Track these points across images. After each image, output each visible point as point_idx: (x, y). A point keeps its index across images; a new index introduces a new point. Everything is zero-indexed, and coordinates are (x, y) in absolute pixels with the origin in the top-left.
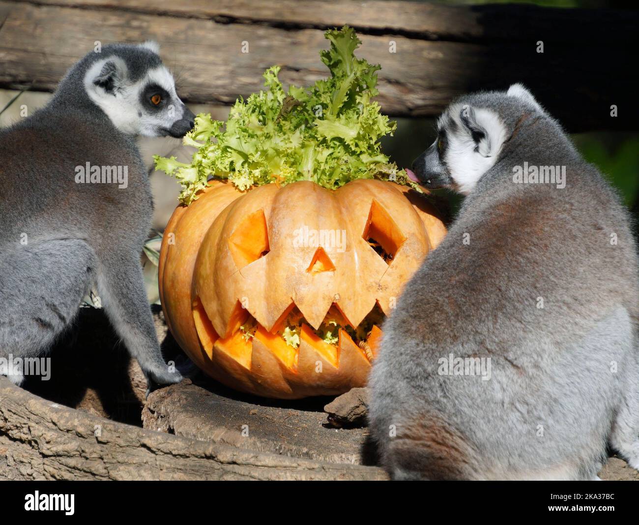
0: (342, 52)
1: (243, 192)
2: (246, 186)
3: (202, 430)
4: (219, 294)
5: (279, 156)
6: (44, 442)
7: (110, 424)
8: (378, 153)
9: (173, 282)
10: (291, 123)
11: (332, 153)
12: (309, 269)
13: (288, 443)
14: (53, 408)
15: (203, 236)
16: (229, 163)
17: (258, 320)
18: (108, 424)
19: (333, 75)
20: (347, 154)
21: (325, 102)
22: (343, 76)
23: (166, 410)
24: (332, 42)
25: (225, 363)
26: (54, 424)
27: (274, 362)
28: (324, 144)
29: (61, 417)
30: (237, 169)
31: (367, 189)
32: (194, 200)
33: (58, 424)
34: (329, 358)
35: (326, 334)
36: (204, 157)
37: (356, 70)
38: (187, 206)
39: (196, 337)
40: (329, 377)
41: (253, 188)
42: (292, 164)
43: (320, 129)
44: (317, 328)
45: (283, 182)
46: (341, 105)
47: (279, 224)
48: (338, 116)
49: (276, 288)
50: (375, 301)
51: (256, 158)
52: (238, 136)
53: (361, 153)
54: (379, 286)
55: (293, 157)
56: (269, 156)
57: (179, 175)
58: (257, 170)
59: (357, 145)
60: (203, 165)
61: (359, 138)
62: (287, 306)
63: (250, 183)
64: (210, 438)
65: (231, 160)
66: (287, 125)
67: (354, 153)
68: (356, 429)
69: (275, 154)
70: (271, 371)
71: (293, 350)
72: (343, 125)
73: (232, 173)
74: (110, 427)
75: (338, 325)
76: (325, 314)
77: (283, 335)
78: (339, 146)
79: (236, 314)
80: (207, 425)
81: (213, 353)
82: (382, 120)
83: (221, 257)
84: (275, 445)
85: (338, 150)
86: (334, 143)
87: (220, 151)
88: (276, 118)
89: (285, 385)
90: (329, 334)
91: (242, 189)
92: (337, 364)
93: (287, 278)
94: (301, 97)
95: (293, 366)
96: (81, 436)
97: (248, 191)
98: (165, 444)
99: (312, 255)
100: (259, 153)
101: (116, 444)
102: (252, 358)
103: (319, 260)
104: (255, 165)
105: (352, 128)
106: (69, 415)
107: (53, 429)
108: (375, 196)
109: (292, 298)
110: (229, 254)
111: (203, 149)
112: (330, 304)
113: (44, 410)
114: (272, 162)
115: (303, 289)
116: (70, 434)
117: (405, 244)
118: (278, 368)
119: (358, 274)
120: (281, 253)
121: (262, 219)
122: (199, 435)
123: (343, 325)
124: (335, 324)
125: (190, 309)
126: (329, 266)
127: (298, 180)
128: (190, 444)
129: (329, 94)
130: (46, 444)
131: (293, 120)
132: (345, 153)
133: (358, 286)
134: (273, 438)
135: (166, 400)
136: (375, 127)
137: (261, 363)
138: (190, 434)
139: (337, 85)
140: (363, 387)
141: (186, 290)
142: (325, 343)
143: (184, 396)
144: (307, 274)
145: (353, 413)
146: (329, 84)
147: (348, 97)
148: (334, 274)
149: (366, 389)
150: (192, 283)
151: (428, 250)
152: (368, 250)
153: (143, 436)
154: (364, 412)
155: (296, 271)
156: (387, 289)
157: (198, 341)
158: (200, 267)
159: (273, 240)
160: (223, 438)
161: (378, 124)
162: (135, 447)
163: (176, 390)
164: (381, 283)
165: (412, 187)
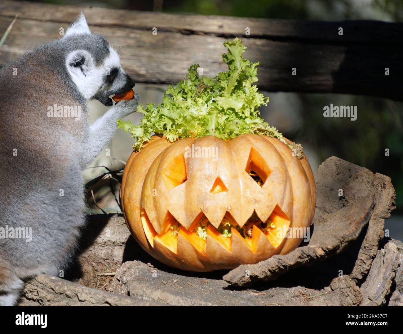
0: (234, 54)
1: (172, 142)
2: (174, 139)
3: (147, 292)
4: (156, 207)
5: (194, 120)
6: (46, 301)
7: (86, 289)
8: (257, 117)
9: (129, 199)
10: (203, 99)
11: (228, 118)
12: (212, 190)
13: (200, 300)
14: (52, 279)
15: (147, 171)
16: (163, 125)
17: (181, 222)
18: (85, 289)
19: (230, 69)
20: (237, 118)
21: (223, 86)
22: (235, 69)
23: (127, 280)
24: (228, 49)
25: (161, 250)
26: (53, 289)
27: (191, 248)
28: (223, 112)
29: (57, 285)
30: (168, 129)
31: (248, 140)
32: (142, 148)
33: (55, 289)
34: (226, 246)
35: (224, 231)
36: (148, 121)
37: (242, 66)
38: (138, 151)
39: (144, 234)
40: (225, 258)
41: (179, 140)
42: (203, 125)
43: (220, 103)
44: (217, 227)
45: (197, 136)
46: (233, 88)
47: (193, 163)
48: (231, 94)
49: (191, 203)
50: (253, 210)
51: (180, 121)
52: (169, 108)
53: (246, 117)
54: (256, 200)
55: (203, 121)
56: (187, 120)
57: (133, 132)
58: (181, 129)
59: (243, 113)
60: (147, 126)
61: (243, 108)
62: (198, 214)
63: (176, 137)
64: (151, 297)
65: (164, 123)
66: (200, 101)
67: (241, 118)
68: (244, 291)
69: (192, 119)
70: (190, 256)
71: (204, 241)
72: (235, 100)
73: (165, 131)
74: (86, 291)
75: (232, 226)
76: (221, 218)
77: (197, 232)
78: (232, 113)
79: (167, 219)
80: (149, 289)
81: (154, 244)
82: (258, 97)
83: (157, 184)
84: (191, 301)
85: (232, 116)
86: (229, 112)
87: (158, 117)
88: (193, 96)
89: (199, 263)
90: (226, 231)
91: (172, 141)
92: (231, 249)
93: (198, 196)
94: (209, 83)
95: (203, 251)
96: (69, 297)
97: (175, 142)
98: (120, 302)
99: (213, 182)
100: (182, 118)
101: (90, 302)
102: (178, 247)
103: (218, 185)
104: (179, 126)
105: (240, 102)
106: (62, 283)
107: (52, 293)
108: (253, 144)
109: (201, 209)
110: (162, 182)
111: (148, 116)
112: (225, 212)
113: (46, 280)
114: (190, 124)
115: (208, 203)
116: (62, 296)
117: (271, 175)
118: (194, 252)
119: (242, 194)
120: (194, 181)
121: (183, 160)
122: (144, 295)
123: (235, 225)
124: (230, 225)
125: (140, 216)
126: (224, 188)
127: (206, 135)
128: (135, 301)
129: (226, 81)
130: (47, 302)
131: (204, 98)
132: (236, 118)
133: (242, 201)
134: (190, 297)
135: (126, 274)
136: (254, 101)
137: (183, 250)
138: (139, 295)
139: (231, 75)
140: (247, 264)
141: (137, 205)
142: (224, 237)
143: (137, 271)
144: (210, 193)
145: (241, 280)
146: (227, 75)
147: (237, 82)
148: (227, 194)
149: (249, 265)
150: (141, 200)
151: (287, 178)
152: (249, 178)
153: (106, 297)
154: (248, 280)
155: (204, 192)
156: (261, 203)
157: (145, 236)
158: (145, 190)
159: (189, 173)
160: (159, 297)
161: (255, 99)
162: (101, 304)
163: (133, 267)
164: (257, 199)
165: (278, 138)
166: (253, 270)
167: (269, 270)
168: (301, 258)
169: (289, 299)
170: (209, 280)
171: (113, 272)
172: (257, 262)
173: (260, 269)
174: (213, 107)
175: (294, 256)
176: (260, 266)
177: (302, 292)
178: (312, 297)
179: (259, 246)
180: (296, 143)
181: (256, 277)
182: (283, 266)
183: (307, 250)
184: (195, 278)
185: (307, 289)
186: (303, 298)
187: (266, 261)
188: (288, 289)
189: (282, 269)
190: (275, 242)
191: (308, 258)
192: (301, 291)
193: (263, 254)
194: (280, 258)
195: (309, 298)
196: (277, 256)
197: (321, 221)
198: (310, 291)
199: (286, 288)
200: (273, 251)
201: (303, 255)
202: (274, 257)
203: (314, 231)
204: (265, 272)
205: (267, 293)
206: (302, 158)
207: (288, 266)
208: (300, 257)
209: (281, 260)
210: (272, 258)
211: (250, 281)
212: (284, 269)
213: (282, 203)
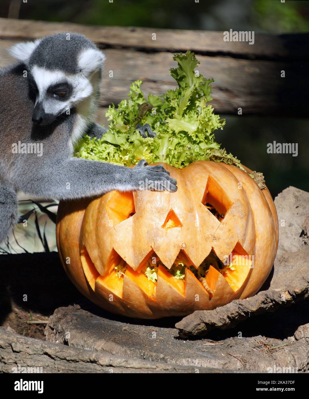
0: (186, 70)
3: (88, 342)
4: (99, 244)
5: (143, 145)
7: (22, 338)
8: (212, 142)
9: (66, 236)
11: (179, 143)
12: (164, 226)
13: (150, 351)
17: (128, 262)
18: (20, 338)
19: (180, 86)
21: (174, 106)
22: (186, 87)
23: (62, 328)
24: (178, 63)
27: (139, 292)
28: (174, 136)
31: (205, 168)
34: (179, 289)
35: (176, 272)
37: (195, 82)
39: (83, 275)
40: (178, 303)
42: (152, 151)
43: (170, 125)
44: (169, 268)
46: (185, 108)
48: (183, 116)
49: (140, 239)
50: (211, 248)
51: (126, 147)
52: (113, 133)
53: (200, 142)
54: (214, 237)
55: (153, 146)
56: (135, 145)
58: (127, 156)
59: (197, 137)
61: (198, 131)
62: (148, 252)
64: (94, 348)
67: (195, 142)
68: (199, 341)
69: (140, 144)
70: (137, 300)
71: (153, 284)
72: (187, 122)
74: (22, 340)
75: (185, 266)
76: (175, 258)
77: (146, 273)
78: (184, 137)
79: (111, 258)
80: (91, 338)
81: (95, 287)
82: (214, 118)
83: (100, 218)
84: (140, 352)
85: (184, 140)
86: (181, 135)
89: (147, 309)
90: (178, 272)
92: (184, 293)
93: (148, 232)
95: (153, 295)
96: (1, 347)
98: (61, 353)
99: (165, 216)
101: (26, 353)
102: (123, 290)
103: (171, 219)
104: (125, 152)
105: (193, 124)
108: (210, 173)
109: (151, 247)
110: (106, 215)
112: (179, 251)
114: (137, 150)
115: (159, 240)
117: (232, 207)
118: (142, 297)
119: (198, 229)
120: (143, 214)
122: (86, 346)
123: (188, 265)
124: (183, 265)
125: (79, 255)
126: (177, 223)
128: (79, 352)
129: (177, 100)
132: (189, 142)
133: (199, 237)
134: (139, 347)
135: (62, 321)
136: (210, 124)
137: (130, 294)
138: (79, 345)
139: (182, 93)
140: (203, 310)
141: (76, 242)
142: (176, 278)
143: (75, 318)
144: (162, 229)
145: (196, 329)
146: (177, 93)
147: (190, 102)
148: (181, 229)
149: (205, 311)
150: (80, 236)
151: (249, 212)
152: (206, 212)
153: (45, 347)
154: (204, 328)
155: (154, 227)
156: (220, 240)
157: (84, 277)
158: (86, 224)
159: (138, 205)
160: (103, 348)
161: (212, 121)
162: (40, 355)
163: (69, 313)
164: (216, 235)
165: (237, 166)
166: (210, 316)
167: (228, 317)
168: (265, 304)
169: (251, 350)
170: (157, 328)
171: (38, 320)
172: (214, 308)
173: (218, 315)
174: (161, 129)
175: (256, 301)
176: (218, 313)
177: (264, 342)
178: (275, 347)
179: (217, 290)
180: (257, 172)
181: (213, 325)
182: (244, 312)
183: (271, 294)
184: (141, 326)
185: (269, 339)
186: (266, 349)
187: (224, 306)
188: (248, 338)
189: (243, 315)
190: (234, 285)
191: (273, 303)
192: (262, 340)
193: (221, 299)
194: (240, 303)
195: (272, 349)
196: (237, 301)
197: (282, 261)
198: (273, 341)
199: (245, 338)
200: (232, 295)
201: (266, 300)
202: (233, 302)
203: (274, 273)
204: (224, 319)
205: (224, 343)
206: (264, 189)
207: (250, 313)
208: (263, 302)
209: (242, 305)
210: (231, 303)
211: (206, 329)
212: (245, 315)
213: (244, 240)
